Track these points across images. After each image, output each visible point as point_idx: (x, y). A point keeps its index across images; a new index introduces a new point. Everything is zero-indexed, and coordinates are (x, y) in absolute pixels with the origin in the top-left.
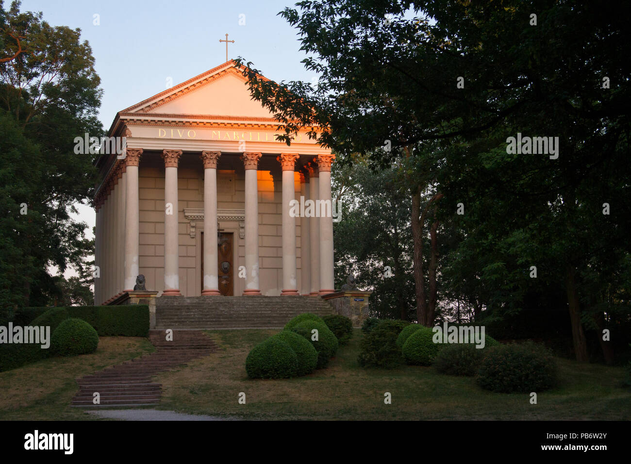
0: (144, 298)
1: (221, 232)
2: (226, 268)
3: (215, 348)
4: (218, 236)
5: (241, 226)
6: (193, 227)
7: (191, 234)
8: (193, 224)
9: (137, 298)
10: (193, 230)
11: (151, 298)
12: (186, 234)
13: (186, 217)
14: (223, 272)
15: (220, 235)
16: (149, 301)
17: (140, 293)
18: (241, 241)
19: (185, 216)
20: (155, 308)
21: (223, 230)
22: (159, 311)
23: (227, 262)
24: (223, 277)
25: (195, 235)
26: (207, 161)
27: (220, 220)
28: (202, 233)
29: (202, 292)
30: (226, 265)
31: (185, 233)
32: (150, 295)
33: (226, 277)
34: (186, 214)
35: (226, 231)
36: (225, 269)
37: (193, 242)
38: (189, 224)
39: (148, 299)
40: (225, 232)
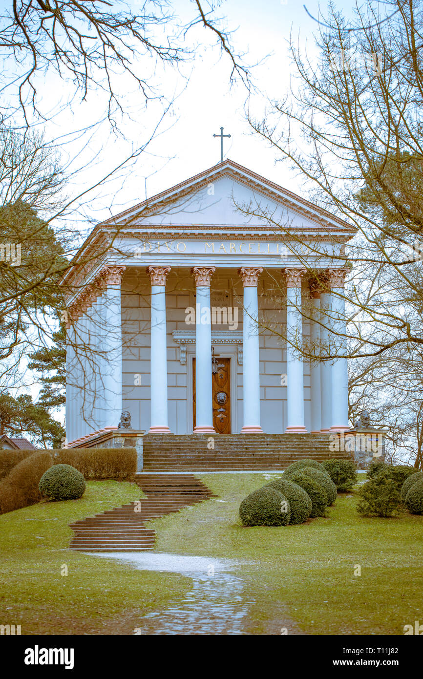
0: (129, 438)
1: (216, 357)
2: (222, 400)
3: (208, 494)
4: (213, 362)
5: (239, 350)
6: (183, 352)
7: (181, 360)
8: (183, 348)
9: (122, 438)
10: (184, 355)
11: (138, 438)
12: (175, 361)
13: (176, 341)
14: (219, 404)
15: (214, 361)
16: (135, 441)
17: (126, 432)
18: (239, 368)
19: (174, 340)
20: (142, 448)
21: (219, 355)
22: (147, 452)
23: (223, 392)
24: (219, 411)
25: (186, 362)
26: (199, 278)
27: (214, 343)
28: (194, 359)
29: (194, 430)
30: (222, 396)
31: (175, 359)
32: (136, 434)
33: (222, 410)
34: (176, 337)
35: (222, 356)
36: (220, 400)
37: (184, 369)
38: (178, 349)
39: (134, 439)
40: (220, 357)
